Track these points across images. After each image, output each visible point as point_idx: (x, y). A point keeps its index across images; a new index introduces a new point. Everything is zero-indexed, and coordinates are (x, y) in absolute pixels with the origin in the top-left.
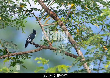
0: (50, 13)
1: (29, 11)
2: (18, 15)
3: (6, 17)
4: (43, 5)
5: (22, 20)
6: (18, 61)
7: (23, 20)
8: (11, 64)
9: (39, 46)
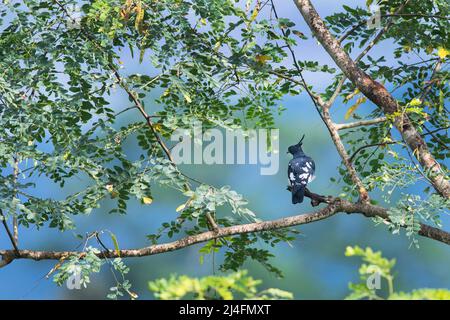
0: (362, 82)
1: (290, 72)
2: (250, 86)
3: (207, 94)
4: (338, 54)
5: (268, 104)
6: (250, 250)
7: (272, 104)
8: (228, 259)
9: (324, 201)
